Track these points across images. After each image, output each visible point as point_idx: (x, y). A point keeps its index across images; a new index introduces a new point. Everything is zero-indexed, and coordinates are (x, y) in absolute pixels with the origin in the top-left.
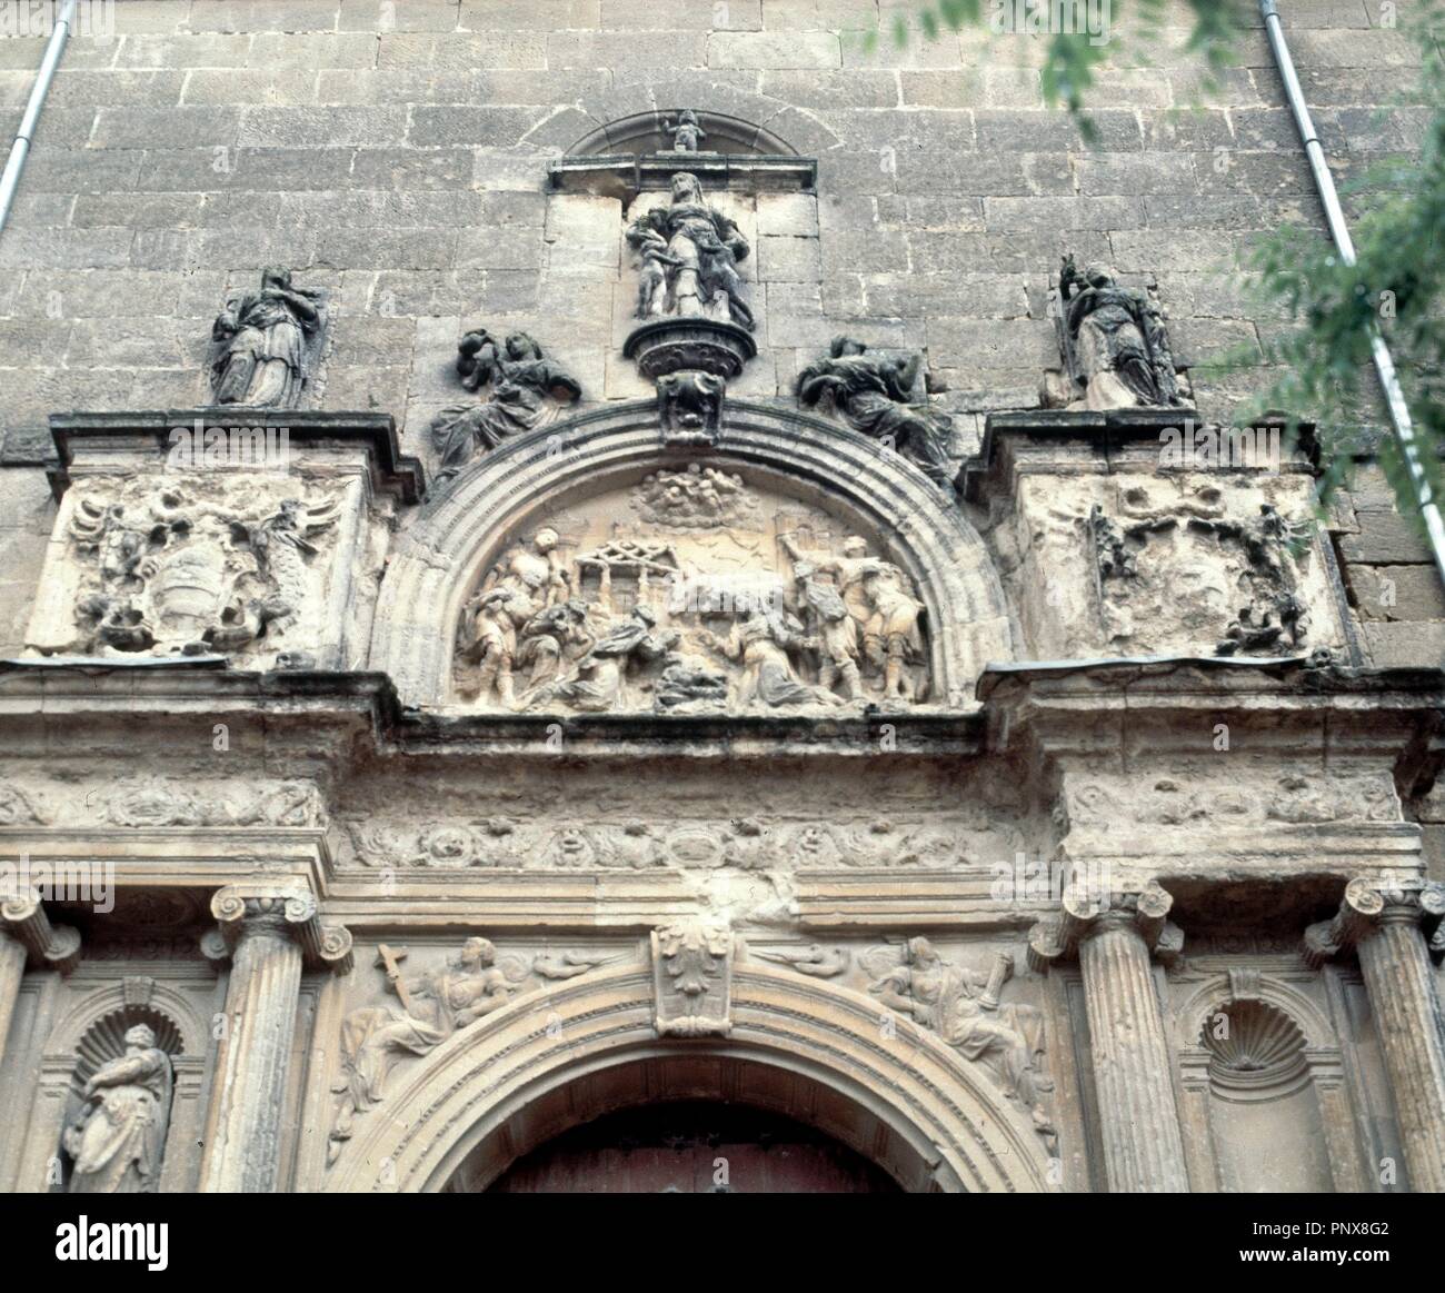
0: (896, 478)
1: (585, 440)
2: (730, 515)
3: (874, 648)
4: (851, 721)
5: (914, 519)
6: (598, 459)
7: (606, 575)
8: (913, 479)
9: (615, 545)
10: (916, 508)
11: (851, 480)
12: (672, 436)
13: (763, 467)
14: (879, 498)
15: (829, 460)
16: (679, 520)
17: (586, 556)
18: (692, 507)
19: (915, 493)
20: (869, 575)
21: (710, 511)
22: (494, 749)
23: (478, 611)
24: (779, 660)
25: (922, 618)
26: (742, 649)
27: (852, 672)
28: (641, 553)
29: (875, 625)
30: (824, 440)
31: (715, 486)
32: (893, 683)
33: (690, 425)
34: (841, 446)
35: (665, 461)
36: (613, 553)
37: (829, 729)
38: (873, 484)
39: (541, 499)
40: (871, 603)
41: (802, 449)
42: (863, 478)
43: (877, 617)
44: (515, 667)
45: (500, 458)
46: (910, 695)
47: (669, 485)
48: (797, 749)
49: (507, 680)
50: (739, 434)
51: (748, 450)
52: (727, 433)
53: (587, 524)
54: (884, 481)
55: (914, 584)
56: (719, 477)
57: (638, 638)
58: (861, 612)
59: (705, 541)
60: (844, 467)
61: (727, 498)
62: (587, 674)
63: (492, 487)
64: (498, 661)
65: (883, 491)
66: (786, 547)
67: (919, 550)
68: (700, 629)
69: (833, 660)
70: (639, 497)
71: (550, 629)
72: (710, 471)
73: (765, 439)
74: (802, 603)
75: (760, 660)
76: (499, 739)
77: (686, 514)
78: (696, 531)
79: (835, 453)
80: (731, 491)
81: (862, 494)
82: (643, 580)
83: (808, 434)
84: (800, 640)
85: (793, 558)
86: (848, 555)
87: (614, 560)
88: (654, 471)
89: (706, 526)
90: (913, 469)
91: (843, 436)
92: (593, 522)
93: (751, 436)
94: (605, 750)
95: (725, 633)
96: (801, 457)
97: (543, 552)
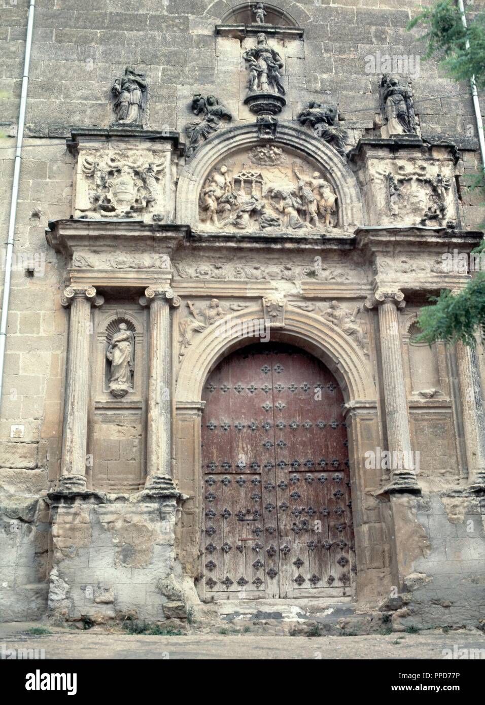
0: (330, 154)
1: (235, 136)
2: (279, 162)
3: (322, 210)
4: (318, 239)
5: (335, 168)
6: (239, 143)
7: (242, 182)
8: (335, 154)
9: (244, 172)
10: (336, 165)
11: (316, 153)
12: (262, 136)
13: (289, 147)
14: (324, 160)
15: (309, 146)
16: (263, 163)
17: (236, 176)
18: (267, 159)
19: (335, 160)
20: (321, 187)
21: (273, 161)
22: (217, 244)
23: (205, 194)
24: (294, 213)
25: (336, 200)
26: (284, 209)
28: (252, 175)
29: (323, 203)
30: (308, 139)
31: (275, 153)
32: (327, 222)
33: (268, 133)
34: (313, 142)
35: (258, 144)
36: (244, 175)
37: (312, 241)
38: (323, 155)
39: (222, 156)
40: (321, 195)
41: (301, 142)
42: (319, 153)
43: (323, 200)
44: (217, 213)
45: (209, 143)
46: (332, 225)
47: (261, 152)
48: (303, 246)
49: (215, 217)
50: (282, 136)
51: (285, 141)
52: (278, 135)
53: (235, 164)
54: (326, 154)
55: (334, 189)
56: (276, 150)
57: (254, 206)
58: (318, 198)
59: (271, 170)
60: (314, 149)
61: (278, 156)
62: (239, 217)
63: (207, 153)
64: (212, 211)
65: (325, 158)
66: (295, 174)
67: (336, 179)
68: (271, 201)
69: (310, 214)
70: (251, 155)
71: (228, 202)
72: (273, 148)
73: (290, 138)
74: (301, 194)
75: (289, 213)
76: (219, 241)
77: (265, 161)
78: (268, 167)
79: (311, 144)
80: (279, 154)
81: (319, 158)
82: (253, 184)
83: (303, 137)
84: (301, 207)
85: (298, 178)
86: (314, 178)
87: (244, 178)
88: (256, 147)
89: (271, 166)
91: (314, 138)
92: (237, 163)
93: (286, 137)
94: (249, 245)
95: (279, 203)
96: (301, 145)
97: (223, 174)
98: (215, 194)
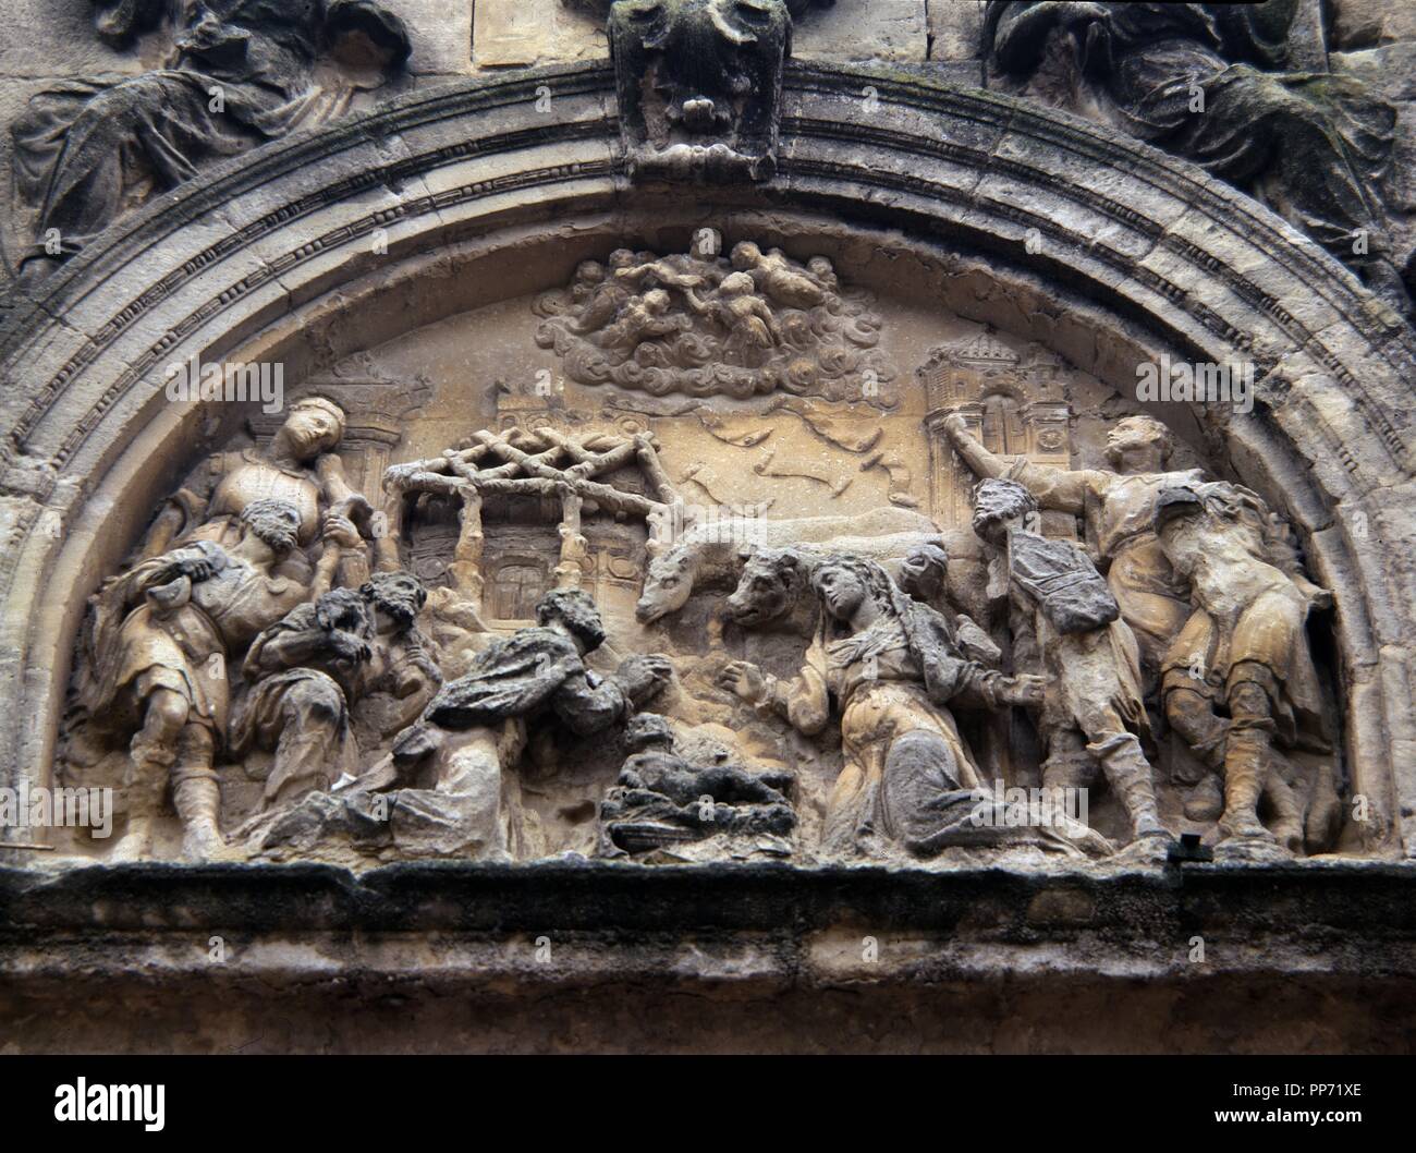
0: (1248, 260)
1: (417, 167)
2: (805, 364)
3: (1187, 705)
4: (1131, 884)
5: (1297, 367)
6: (449, 217)
7: (471, 513)
8: (1292, 260)
9: (497, 440)
10: (1304, 338)
11: (1126, 267)
12: (650, 154)
13: (892, 238)
14: (1201, 314)
15: (1066, 216)
16: (667, 375)
17: (417, 467)
18: (703, 342)
19: (1299, 300)
20: (1176, 512)
21: (753, 353)
22: (158, 957)
23: (127, 608)
25: (1321, 624)
26: (835, 704)
27: (1131, 765)
28: (566, 460)
29: (1193, 648)
30: (1054, 165)
31: (762, 285)
32: (1242, 795)
33: (695, 127)
34: (1102, 182)
35: (631, 223)
36: (489, 459)
37: (1072, 906)
38: (1184, 275)
39: (301, 320)
40: (1181, 587)
41: (994, 189)
42: (1157, 261)
43: (1198, 624)
44: (222, 758)
45: (194, 212)
46: (1290, 829)
47: (641, 285)
48: (987, 959)
49: (200, 792)
50: (828, 153)
51: (852, 191)
52: (794, 149)
53: (423, 389)
54: (1214, 267)
55: (1299, 536)
56: (773, 264)
58: (1154, 610)
59: (734, 430)
60: (1108, 234)
61: (795, 318)
62: (418, 769)
63: (168, 286)
64: (177, 737)
65: (1210, 293)
66: (953, 444)
67: (1311, 445)
68: (718, 655)
69: (1079, 734)
70: (564, 320)
71: (321, 653)
72: (750, 250)
73: (897, 164)
74: (995, 589)
75: (884, 731)
76: (173, 934)
77: (687, 359)
78: (713, 406)
79: (1083, 199)
80: (806, 301)
81: (1155, 303)
82: (571, 531)
83: (1012, 149)
84: (990, 683)
85: (972, 471)
86: (1118, 463)
87: (490, 476)
88: (600, 251)
89: (738, 393)
90: (1292, 235)
91: (1105, 155)
92: (439, 383)
93: (858, 158)
94: (459, 961)
95: (790, 666)
96: (992, 209)
97: (305, 458)
98: (212, 593)
